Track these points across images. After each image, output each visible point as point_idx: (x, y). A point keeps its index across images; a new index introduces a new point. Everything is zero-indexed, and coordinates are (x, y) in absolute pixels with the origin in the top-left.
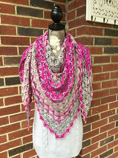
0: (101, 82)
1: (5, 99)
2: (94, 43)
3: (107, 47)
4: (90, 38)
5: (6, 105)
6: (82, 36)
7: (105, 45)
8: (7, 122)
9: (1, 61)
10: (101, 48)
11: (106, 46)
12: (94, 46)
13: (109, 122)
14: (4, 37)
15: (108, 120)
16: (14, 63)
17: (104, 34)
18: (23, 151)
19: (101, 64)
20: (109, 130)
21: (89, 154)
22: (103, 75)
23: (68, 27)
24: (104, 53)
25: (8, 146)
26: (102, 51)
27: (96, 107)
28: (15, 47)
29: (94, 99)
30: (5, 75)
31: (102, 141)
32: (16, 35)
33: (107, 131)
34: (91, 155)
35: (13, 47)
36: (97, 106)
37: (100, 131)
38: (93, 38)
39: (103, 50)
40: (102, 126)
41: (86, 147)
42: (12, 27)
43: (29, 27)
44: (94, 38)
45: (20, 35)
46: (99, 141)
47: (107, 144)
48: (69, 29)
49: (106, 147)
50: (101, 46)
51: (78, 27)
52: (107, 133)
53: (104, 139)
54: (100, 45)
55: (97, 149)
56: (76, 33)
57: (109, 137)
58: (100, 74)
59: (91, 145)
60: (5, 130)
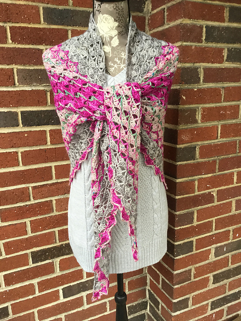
0: (219, 124)
1: (22, 153)
2: (204, 38)
3: (235, 49)
4: (195, 26)
5: (24, 164)
6: (178, 22)
7: (231, 43)
8: (28, 198)
9: (12, 77)
10: (221, 50)
11: (231, 46)
12: (204, 44)
13: (236, 210)
14: (16, 27)
15: (234, 205)
16: (37, 83)
17: (227, 19)
18: (59, 256)
19: (219, 85)
20: (235, 227)
21: (190, 270)
22: (225, 108)
23: (150, 7)
24: (226, 61)
25: (30, 243)
26: (223, 56)
27: (206, 176)
28: (39, 50)
29: (203, 160)
30: (20, 106)
31: (220, 246)
32: (40, 23)
33: (231, 228)
34: (193, 272)
35: (34, 49)
36: (210, 175)
37: (214, 227)
38: (201, 27)
39: (225, 54)
40: (219, 217)
41: (184, 256)
42: (32, 7)
43: (67, 7)
44: (204, 26)
45: (49, 23)
46: (213, 246)
47: (229, 255)
48: (153, 10)
49: (229, 259)
50: (219, 45)
51: (169, 4)
52: (231, 233)
53: (223, 244)
54: (218, 42)
55: (207, 262)
56: (166, 17)
57: (234, 240)
58: (216, 107)
59: (194, 252)
60: (23, 212)
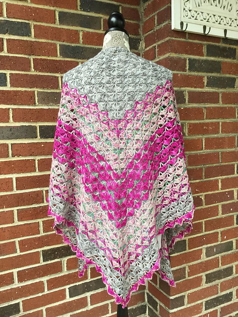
0: (203, 137)
1: (38, 160)
2: (188, 68)
3: (213, 77)
4: (180, 58)
5: (40, 171)
6: (167, 55)
7: (209, 72)
8: (41, 201)
9: (33, 98)
10: (201, 78)
11: (210, 74)
12: (187, 73)
13: (222, 214)
14: (37, 59)
15: (220, 209)
16: (53, 103)
17: (205, 54)
19: (202, 105)
20: (222, 229)
21: (185, 268)
22: (207, 124)
23: (144, 45)
24: (207, 86)
25: (42, 242)
26: (204, 83)
27: (195, 181)
28: (55, 77)
29: (191, 167)
30: (39, 121)
31: (210, 247)
32: (57, 56)
33: (219, 230)
34: (187, 270)
35: (51, 76)
36: (198, 181)
37: (204, 229)
38: (185, 60)
39: (205, 81)
40: (208, 219)
41: (178, 254)
42: (51, 44)
43: (78, 45)
44: (187, 59)
45: (64, 57)
46: (204, 246)
47: (219, 256)
48: (146, 48)
49: (219, 260)
50: (200, 74)
51: (159, 43)
52: (220, 235)
53: (212, 245)
54: (199, 71)
55: (199, 261)
56: (156, 53)
57: (223, 242)
58: (200, 123)
59: (188, 251)
60: (37, 213)
